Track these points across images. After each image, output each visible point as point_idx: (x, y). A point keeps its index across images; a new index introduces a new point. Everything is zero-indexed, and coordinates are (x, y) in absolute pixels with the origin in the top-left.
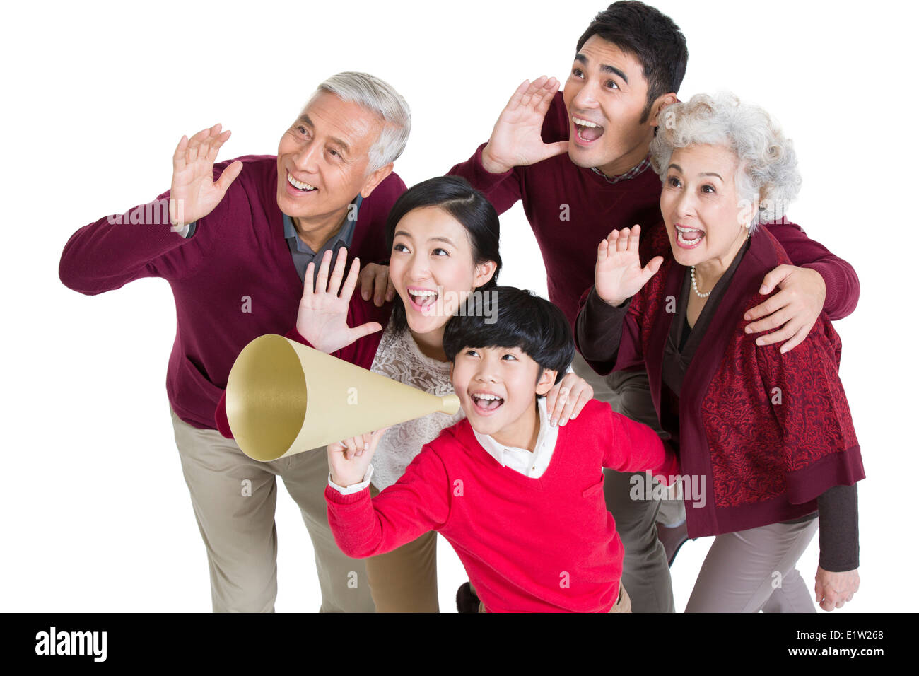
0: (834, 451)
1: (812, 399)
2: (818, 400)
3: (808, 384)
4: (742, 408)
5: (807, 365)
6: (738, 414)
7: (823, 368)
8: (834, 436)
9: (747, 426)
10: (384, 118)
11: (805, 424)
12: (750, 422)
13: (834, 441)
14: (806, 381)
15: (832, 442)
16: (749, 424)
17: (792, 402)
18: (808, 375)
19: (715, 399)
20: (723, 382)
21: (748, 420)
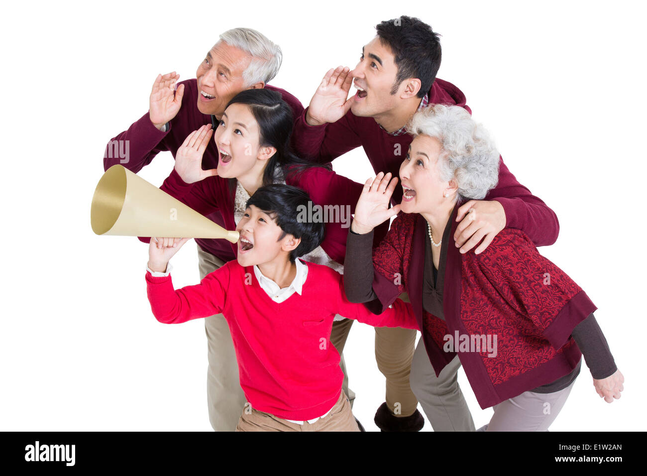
0: (564, 304)
1: (532, 278)
2: (537, 277)
3: (525, 271)
4: (487, 309)
5: (518, 259)
6: (486, 313)
7: (529, 256)
8: (559, 294)
9: (495, 320)
10: (252, 55)
11: (537, 295)
12: (495, 317)
13: (560, 297)
14: (523, 269)
15: (560, 299)
16: (495, 318)
17: (519, 286)
18: (521, 265)
19: (468, 310)
20: (468, 296)
21: (493, 316)
